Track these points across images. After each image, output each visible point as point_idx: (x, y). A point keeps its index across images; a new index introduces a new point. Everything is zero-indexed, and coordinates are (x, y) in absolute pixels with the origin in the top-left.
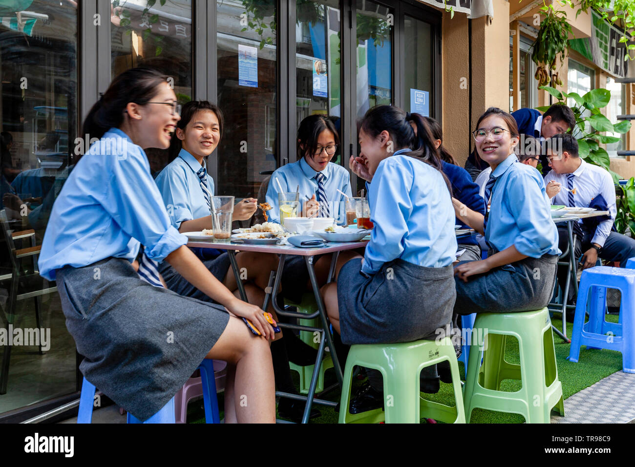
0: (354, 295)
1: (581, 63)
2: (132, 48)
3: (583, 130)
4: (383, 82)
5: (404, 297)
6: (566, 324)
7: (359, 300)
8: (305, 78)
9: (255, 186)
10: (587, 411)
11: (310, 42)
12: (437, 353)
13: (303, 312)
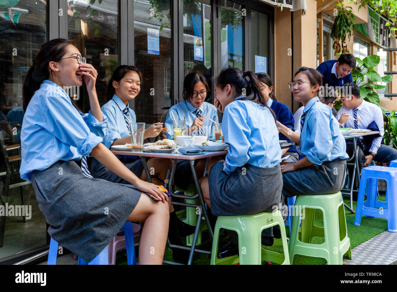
0: (220, 185)
1: (361, 39)
2: (81, 30)
3: (363, 80)
4: (238, 51)
5: (250, 187)
6: (353, 201)
7: (223, 189)
8: (189, 49)
9: (158, 116)
10: (366, 256)
11: (192, 27)
12: (272, 220)
13: (188, 195)
